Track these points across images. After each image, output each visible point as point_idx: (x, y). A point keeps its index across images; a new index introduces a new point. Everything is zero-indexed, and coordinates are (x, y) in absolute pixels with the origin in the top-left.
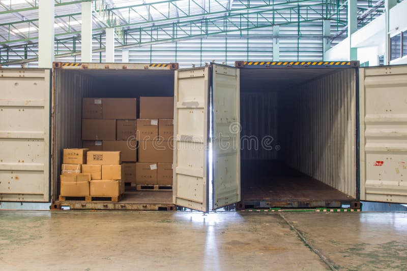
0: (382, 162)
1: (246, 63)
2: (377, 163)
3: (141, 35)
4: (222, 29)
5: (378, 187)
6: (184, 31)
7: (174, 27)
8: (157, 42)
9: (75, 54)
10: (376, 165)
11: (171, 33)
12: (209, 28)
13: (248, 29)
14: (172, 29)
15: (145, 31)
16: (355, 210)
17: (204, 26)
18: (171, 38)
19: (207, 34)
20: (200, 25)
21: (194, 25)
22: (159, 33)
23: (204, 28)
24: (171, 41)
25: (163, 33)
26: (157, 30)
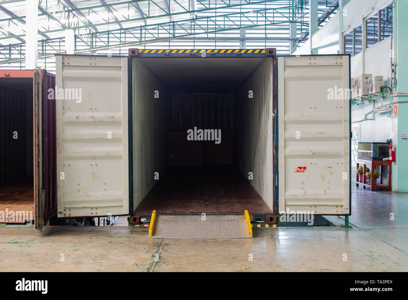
0: (305, 168)
1: (141, 51)
2: (299, 169)
3: (108, 38)
4: (190, 31)
5: (300, 197)
6: (151, 34)
7: (141, 30)
8: (124, 45)
9: (43, 57)
10: (298, 171)
11: (139, 36)
12: (177, 31)
13: (215, 32)
14: (139, 32)
15: (113, 34)
16: (271, 225)
17: (171, 29)
18: (139, 41)
19: (174, 37)
20: (168, 28)
21: (162, 28)
22: (127, 35)
23: (171, 31)
24: (138, 43)
25: (131, 35)
26: (125, 33)
